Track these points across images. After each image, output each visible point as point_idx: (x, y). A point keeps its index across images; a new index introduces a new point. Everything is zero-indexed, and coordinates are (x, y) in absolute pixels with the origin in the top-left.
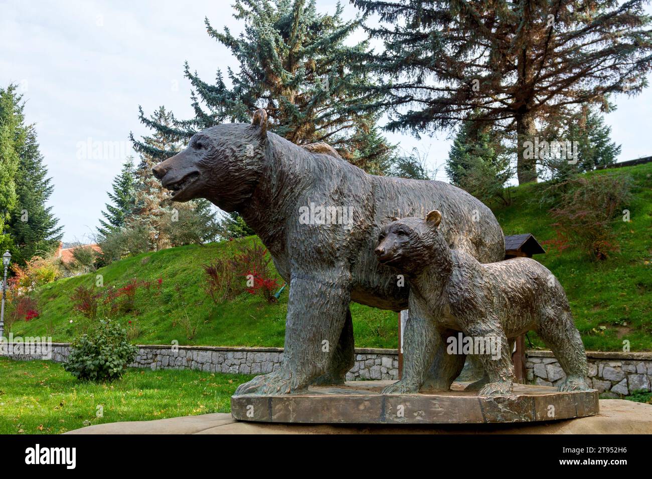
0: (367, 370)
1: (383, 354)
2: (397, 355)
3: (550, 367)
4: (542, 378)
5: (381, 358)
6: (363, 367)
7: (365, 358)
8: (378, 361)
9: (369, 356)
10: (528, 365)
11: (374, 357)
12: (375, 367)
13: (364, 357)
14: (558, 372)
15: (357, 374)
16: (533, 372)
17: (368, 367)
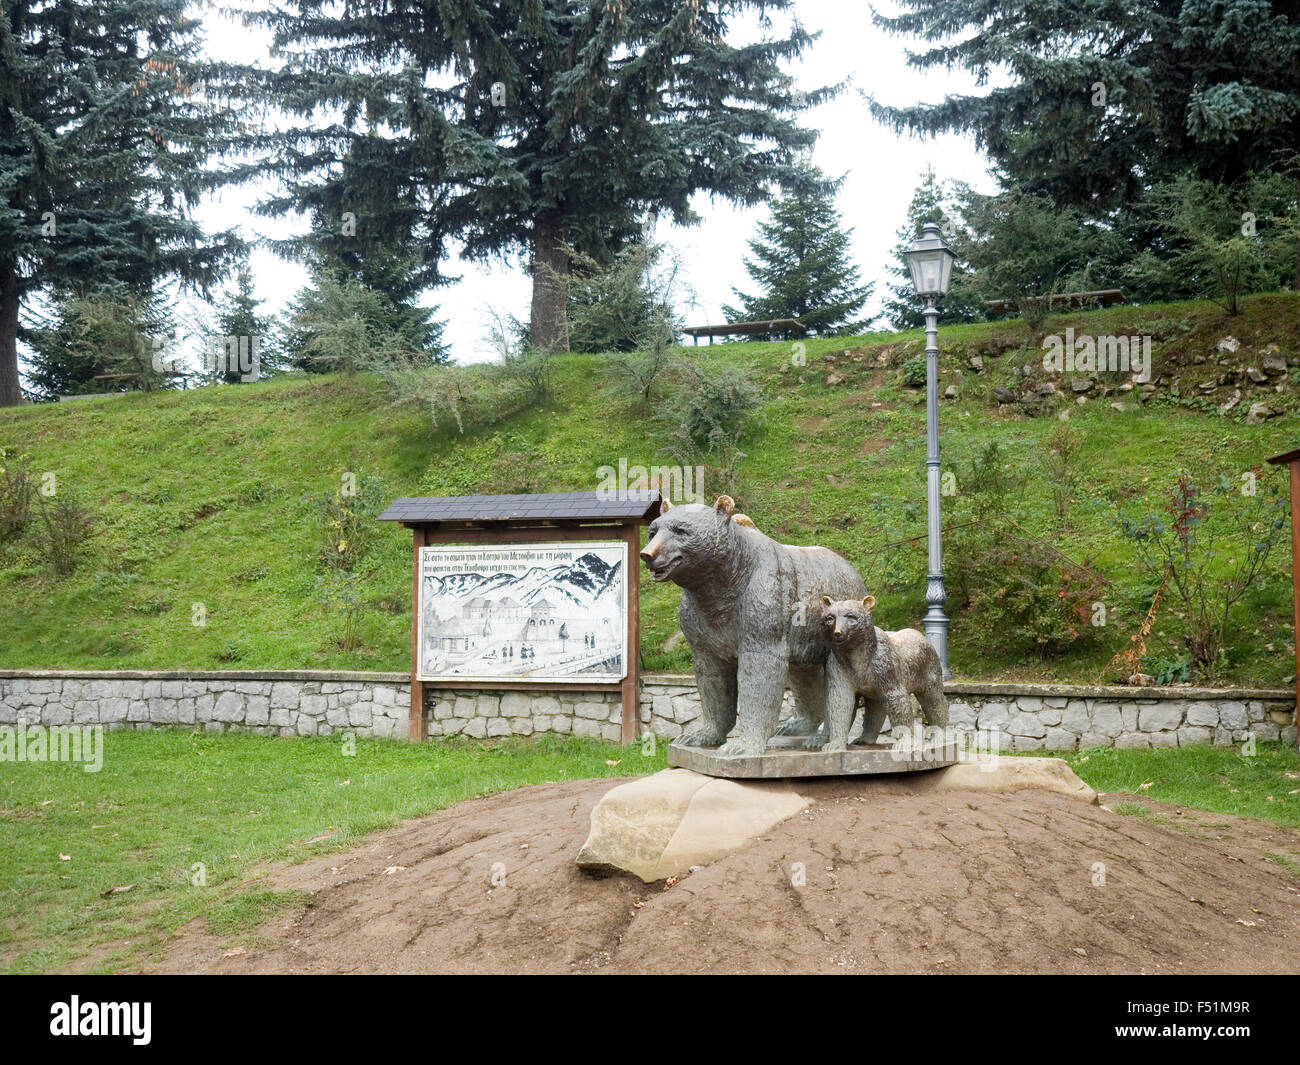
0: (342, 710)
1: (376, 682)
2: (407, 683)
3: (679, 701)
4: (666, 719)
5: (372, 689)
6: (333, 704)
7: (339, 690)
8: (366, 694)
9: (347, 686)
10: (643, 698)
11: (359, 686)
12: (359, 705)
13: (336, 686)
14: (691, 709)
15: (322, 718)
16: (651, 709)
17: (347, 706)
